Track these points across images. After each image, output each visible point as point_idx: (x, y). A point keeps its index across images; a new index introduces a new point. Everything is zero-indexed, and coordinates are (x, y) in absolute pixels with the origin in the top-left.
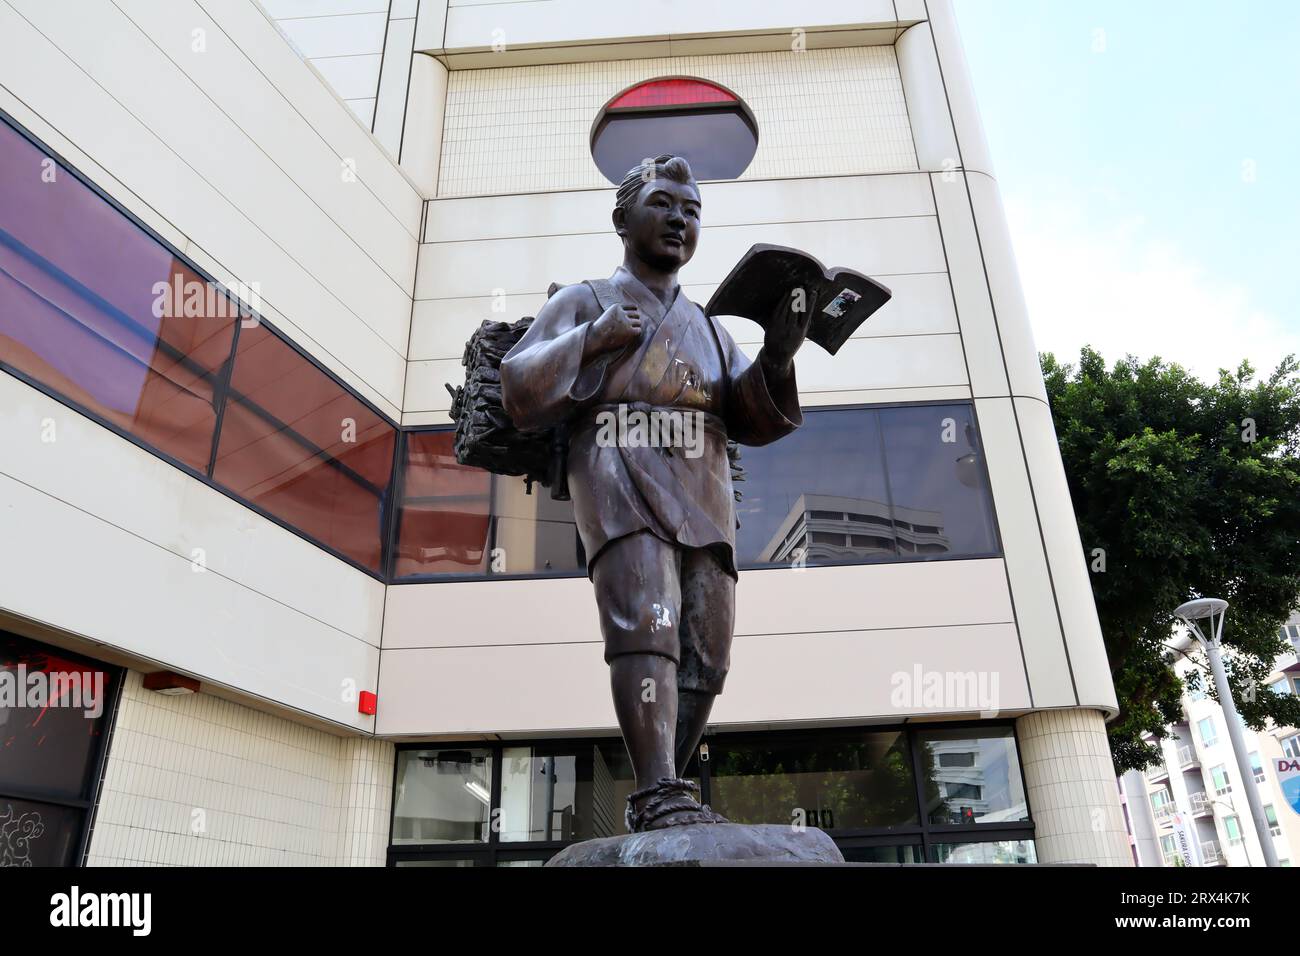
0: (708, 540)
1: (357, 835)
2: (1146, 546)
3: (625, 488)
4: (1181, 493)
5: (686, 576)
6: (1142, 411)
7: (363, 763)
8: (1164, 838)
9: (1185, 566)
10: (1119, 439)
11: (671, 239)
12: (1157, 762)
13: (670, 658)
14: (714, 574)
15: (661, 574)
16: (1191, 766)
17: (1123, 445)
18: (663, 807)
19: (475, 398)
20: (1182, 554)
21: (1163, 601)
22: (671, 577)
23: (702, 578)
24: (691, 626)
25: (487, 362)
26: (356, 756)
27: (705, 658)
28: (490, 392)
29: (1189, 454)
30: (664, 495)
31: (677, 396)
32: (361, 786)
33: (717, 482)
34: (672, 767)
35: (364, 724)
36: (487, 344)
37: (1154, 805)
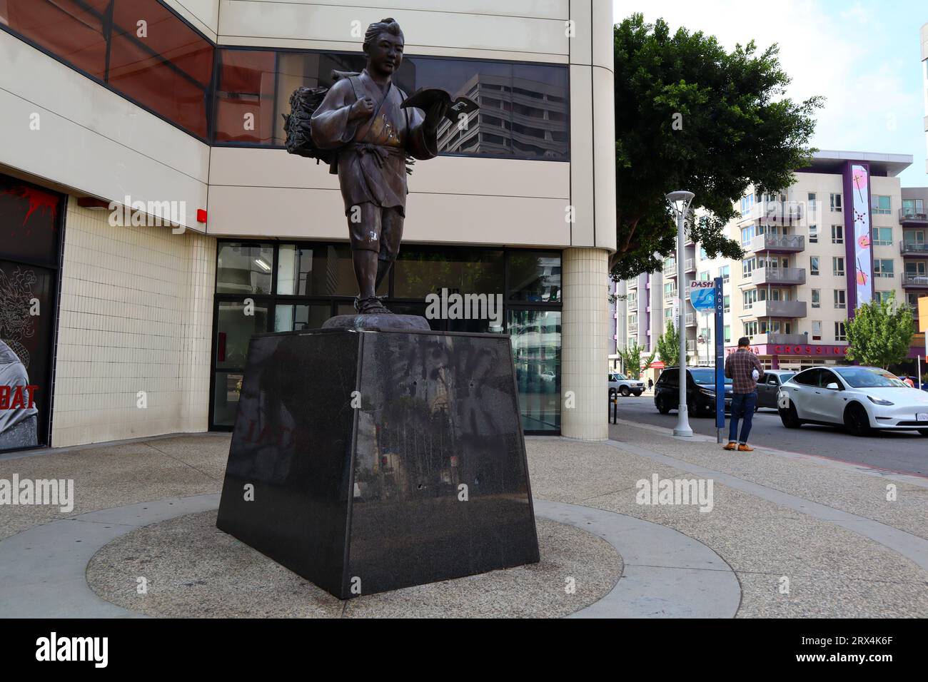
0: (394, 204)
1: (197, 287)
2: (666, 151)
3: (362, 182)
4: (692, 122)
5: (384, 216)
6: (684, 67)
7: (199, 248)
8: (667, 310)
9: (686, 165)
10: (666, 84)
11: (389, 64)
12: (660, 270)
13: (375, 252)
14: (396, 216)
15: (374, 219)
16: (691, 271)
17: (665, 89)
18: (370, 306)
19: (297, 126)
20: (685, 158)
21: (670, 185)
22: (378, 220)
23: (390, 218)
24: (385, 236)
25: (302, 109)
26: (195, 244)
27: (389, 249)
28: (303, 124)
29: (703, 99)
30: (378, 186)
31: (386, 141)
32: (198, 261)
33: (400, 179)
34: (373, 289)
35: (200, 227)
36: (303, 100)
37: (665, 291)
